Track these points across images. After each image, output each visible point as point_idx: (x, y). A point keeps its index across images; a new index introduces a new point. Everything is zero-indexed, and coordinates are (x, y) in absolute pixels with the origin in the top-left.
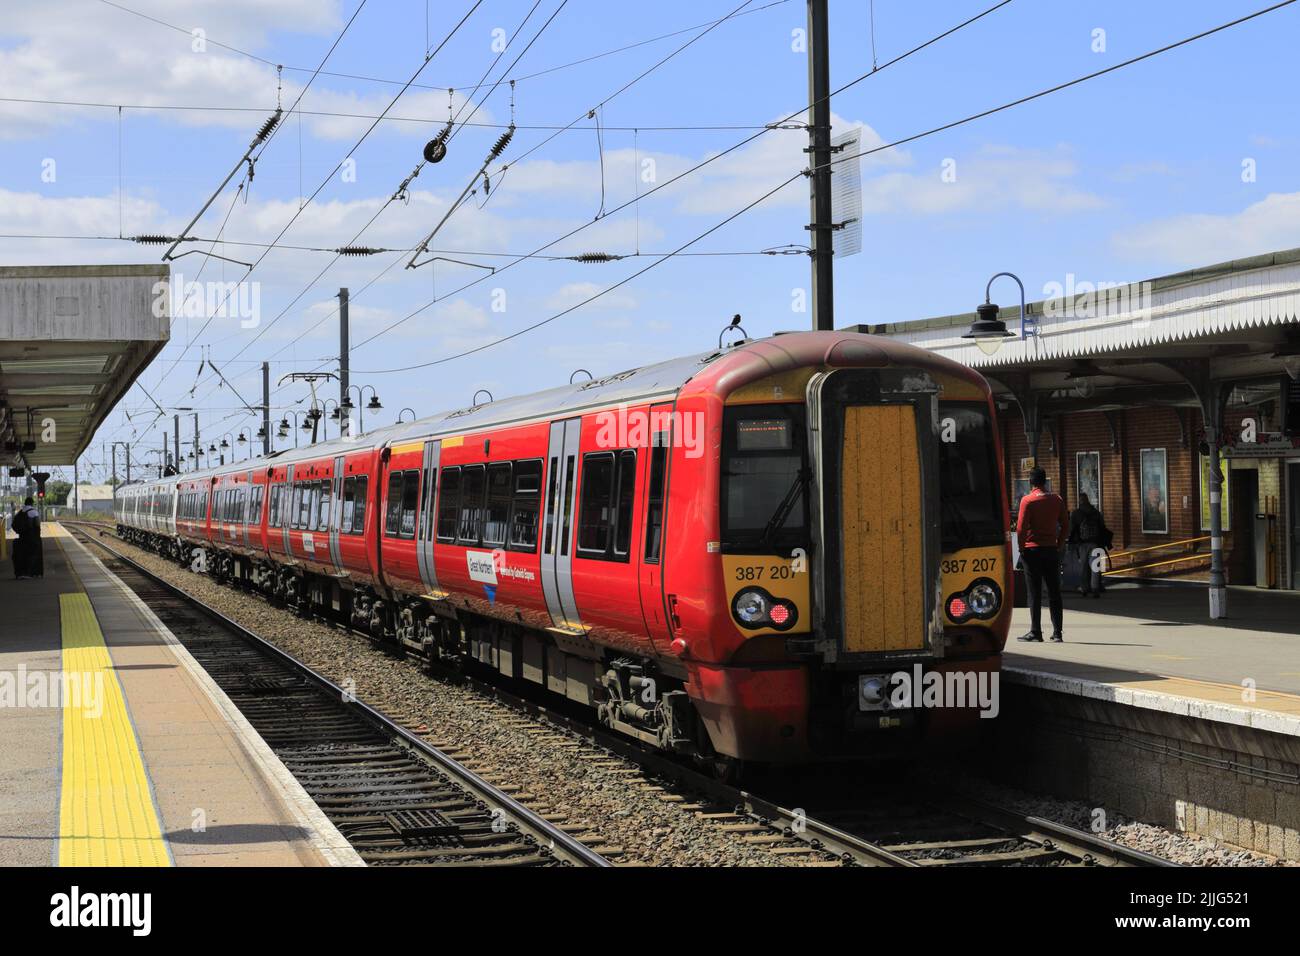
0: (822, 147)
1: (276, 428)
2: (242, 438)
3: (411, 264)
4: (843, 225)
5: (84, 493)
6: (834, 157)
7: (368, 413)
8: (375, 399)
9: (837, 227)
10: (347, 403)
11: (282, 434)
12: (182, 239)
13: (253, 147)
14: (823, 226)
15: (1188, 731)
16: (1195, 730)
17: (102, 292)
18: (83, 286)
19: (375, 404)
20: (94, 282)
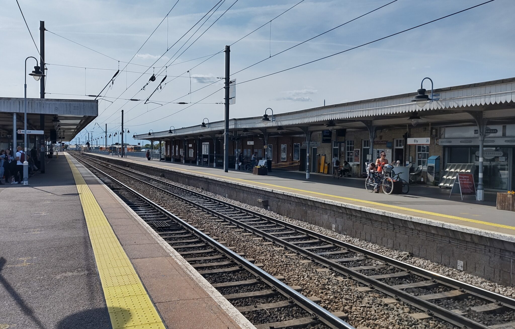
0: (228, 82)
1: (108, 136)
2: (102, 138)
3: (145, 103)
4: (231, 98)
5: (71, 147)
6: (230, 85)
7: (127, 133)
8: (128, 131)
9: (230, 99)
10: (123, 131)
11: (110, 137)
12: (98, 96)
13: (113, 78)
14: (227, 98)
15: (338, 209)
16: (340, 209)
17: (84, 105)
18: (79, 104)
19: (128, 132)
20: (82, 103)
